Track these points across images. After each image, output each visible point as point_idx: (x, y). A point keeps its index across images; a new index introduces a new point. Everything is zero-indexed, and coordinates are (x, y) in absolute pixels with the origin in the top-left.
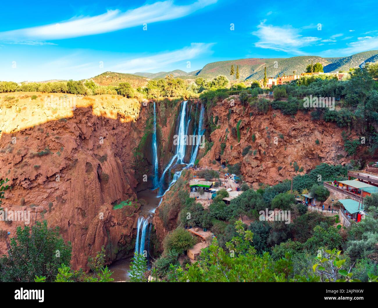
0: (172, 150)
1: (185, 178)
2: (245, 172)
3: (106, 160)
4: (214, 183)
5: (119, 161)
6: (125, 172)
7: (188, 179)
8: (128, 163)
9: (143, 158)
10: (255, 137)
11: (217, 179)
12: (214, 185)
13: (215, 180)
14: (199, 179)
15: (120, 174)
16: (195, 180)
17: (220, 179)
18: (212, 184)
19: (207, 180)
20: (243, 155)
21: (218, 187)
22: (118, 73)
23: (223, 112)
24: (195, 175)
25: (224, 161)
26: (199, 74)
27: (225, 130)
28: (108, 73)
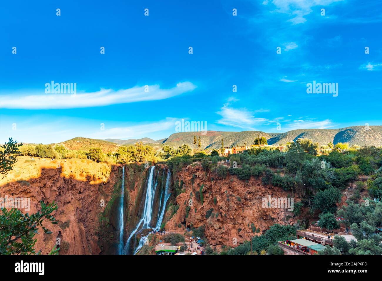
0: (139, 214)
1: (150, 243)
2: (208, 234)
3: (68, 227)
4: (180, 247)
5: (83, 227)
6: (88, 239)
7: (154, 244)
8: (92, 229)
9: (109, 223)
10: (217, 200)
11: (183, 243)
12: (179, 249)
13: (181, 245)
14: (165, 244)
15: (82, 242)
16: (161, 245)
17: (185, 242)
18: (178, 248)
19: (173, 244)
20: (206, 217)
21: (183, 251)
22: (89, 139)
23: (188, 177)
24: (161, 240)
25: (189, 224)
26: (165, 142)
27: (190, 194)
28: (79, 138)
